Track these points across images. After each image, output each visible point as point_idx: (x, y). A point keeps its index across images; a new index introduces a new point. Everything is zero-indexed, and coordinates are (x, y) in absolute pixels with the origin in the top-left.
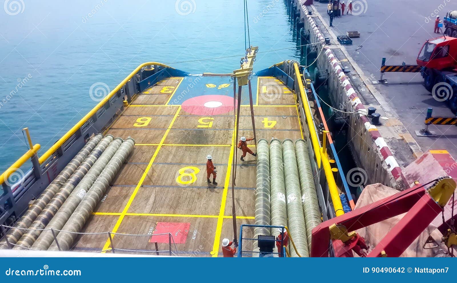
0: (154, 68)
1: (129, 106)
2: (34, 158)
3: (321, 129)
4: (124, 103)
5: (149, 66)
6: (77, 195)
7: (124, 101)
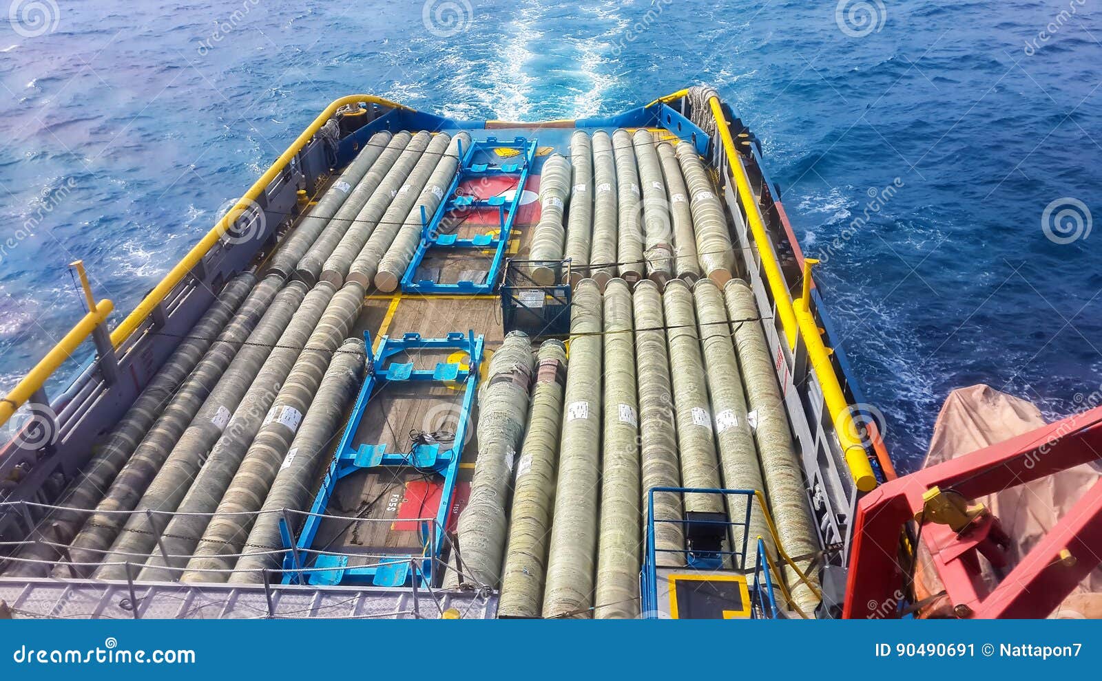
0: (365, 111)
1: (310, 203)
2: (98, 335)
3: (784, 253)
4: (300, 196)
5: (354, 105)
6: (212, 421)
7: (298, 192)
